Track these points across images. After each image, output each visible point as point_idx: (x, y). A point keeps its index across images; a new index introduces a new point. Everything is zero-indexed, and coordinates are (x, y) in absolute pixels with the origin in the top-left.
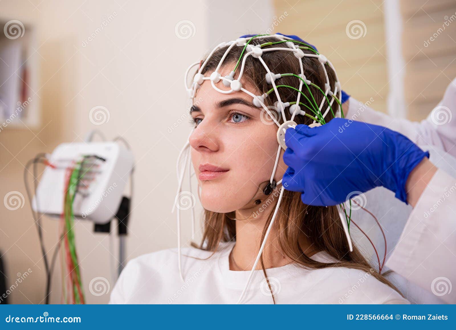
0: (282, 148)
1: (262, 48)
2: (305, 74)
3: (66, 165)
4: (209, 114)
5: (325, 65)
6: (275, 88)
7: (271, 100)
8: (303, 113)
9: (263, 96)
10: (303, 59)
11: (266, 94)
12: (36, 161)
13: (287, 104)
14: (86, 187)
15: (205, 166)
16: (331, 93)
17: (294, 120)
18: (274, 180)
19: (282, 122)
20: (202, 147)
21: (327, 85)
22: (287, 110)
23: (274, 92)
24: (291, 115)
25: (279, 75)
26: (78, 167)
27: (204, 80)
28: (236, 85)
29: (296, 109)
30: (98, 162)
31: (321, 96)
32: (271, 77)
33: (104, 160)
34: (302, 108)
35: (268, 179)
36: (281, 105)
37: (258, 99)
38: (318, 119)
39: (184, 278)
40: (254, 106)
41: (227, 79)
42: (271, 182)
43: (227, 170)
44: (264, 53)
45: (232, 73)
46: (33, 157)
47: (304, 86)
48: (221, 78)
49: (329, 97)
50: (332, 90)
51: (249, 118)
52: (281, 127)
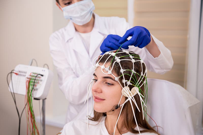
0: (123, 95)
2: (134, 69)
4: (100, 80)
5: (142, 64)
6: (123, 75)
7: (121, 79)
8: (131, 84)
9: (118, 77)
11: (120, 77)
13: (127, 81)
17: (128, 86)
18: (119, 105)
19: (124, 87)
22: (126, 83)
25: (125, 70)
28: (110, 72)
29: (129, 83)
31: (139, 77)
32: (122, 71)
35: (117, 104)
36: (124, 81)
37: (117, 79)
38: (136, 86)
40: (115, 80)
41: (107, 69)
43: (104, 100)
44: (121, 61)
45: (109, 67)
47: (133, 74)
48: (105, 68)
49: (142, 77)
51: (112, 85)
52: (123, 88)
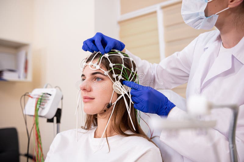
0: (114, 91)
1: (109, 54)
2: (124, 64)
3: (37, 97)
4: (88, 77)
5: (132, 62)
6: (113, 69)
7: (111, 73)
8: (123, 79)
9: (108, 71)
10: (124, 59)
11: (109, 71)
12: (25, 95)
13: (117, 75)
14: (43, 105)
15: (85, 96)
16: (134, 72)
17: (119, 81)
18: (111, 103)
19: (115, 81)
20: (84, 90)
21: (132, 69)
22: (117, 77)
23: (112, 70)
24: (118, 79)
25: (114, 65)
26: (40, 97)
27: (87, 65)
28: (98, 67)
29: (120, 77)
30: (49, 96)
31: (130, 73)
32: (111, 65)
33: (50, 95)
34: (123, 77)
35: (109, 102)
36: (115, 76)
37: (106, 73)
39: (77, 141)
40: (104, 75)
41: (95, 65)
42: (110, 104)
43: (94, 99)
44: (109, 56)
45: (97, 63)
46: (24, 94)
47: (123, 69)
48: (93, 64)
49: (133, 73)
50: (134, 70)
51: (102, 79)
52: (114, 83)
